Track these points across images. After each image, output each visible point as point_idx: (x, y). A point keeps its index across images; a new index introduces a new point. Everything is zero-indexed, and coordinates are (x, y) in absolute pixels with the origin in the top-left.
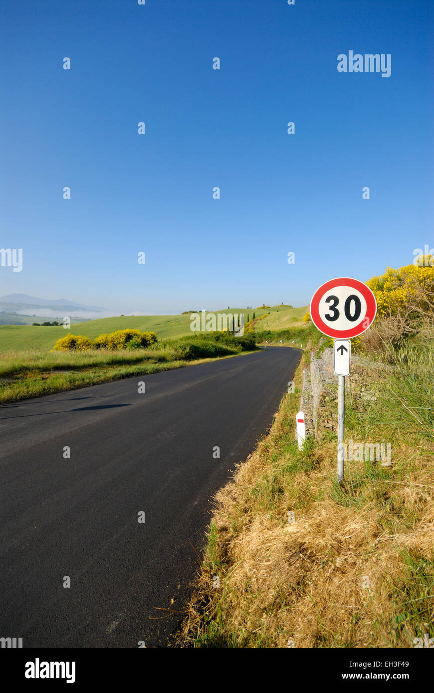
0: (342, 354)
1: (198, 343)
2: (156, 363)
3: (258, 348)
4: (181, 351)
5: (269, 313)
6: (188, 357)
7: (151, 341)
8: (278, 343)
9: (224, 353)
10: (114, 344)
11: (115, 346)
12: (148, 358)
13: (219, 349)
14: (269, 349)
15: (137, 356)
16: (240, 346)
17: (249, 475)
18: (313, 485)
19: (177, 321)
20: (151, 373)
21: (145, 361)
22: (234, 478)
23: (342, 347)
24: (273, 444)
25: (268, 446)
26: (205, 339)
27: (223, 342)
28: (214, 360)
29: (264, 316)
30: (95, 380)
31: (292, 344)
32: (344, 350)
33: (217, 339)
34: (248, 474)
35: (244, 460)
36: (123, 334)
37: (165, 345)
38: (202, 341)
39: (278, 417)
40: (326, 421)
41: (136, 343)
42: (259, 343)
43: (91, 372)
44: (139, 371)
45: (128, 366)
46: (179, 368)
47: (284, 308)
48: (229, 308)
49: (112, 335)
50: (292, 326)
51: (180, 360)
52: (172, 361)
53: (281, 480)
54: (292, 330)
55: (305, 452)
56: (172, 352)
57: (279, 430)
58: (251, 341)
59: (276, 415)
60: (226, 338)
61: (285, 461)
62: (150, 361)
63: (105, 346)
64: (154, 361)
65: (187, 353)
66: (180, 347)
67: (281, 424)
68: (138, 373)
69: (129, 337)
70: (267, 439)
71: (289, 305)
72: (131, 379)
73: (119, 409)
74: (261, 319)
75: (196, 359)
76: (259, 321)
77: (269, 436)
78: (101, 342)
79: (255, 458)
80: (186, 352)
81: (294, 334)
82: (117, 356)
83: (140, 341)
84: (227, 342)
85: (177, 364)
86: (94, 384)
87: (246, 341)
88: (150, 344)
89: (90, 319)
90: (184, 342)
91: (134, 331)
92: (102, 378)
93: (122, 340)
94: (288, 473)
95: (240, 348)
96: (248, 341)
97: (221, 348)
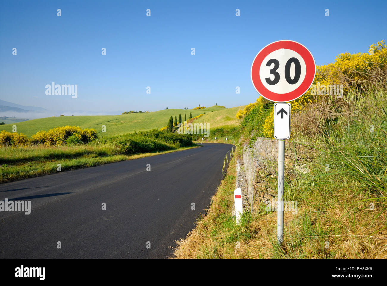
0: (282, 117)
1: (138, 139)
2: (96, 157)
3: (195, 145)
4: (121, 146)
5: (205, 113)
6: (129, 152)
7: (92, 138)
8: (213, 140)
9: (163, 148)
10: (53, 141)
11: (54, 143)
12: (88, 153)
13: (158, 145)
14: (204, 146)
15: (77, 150)
16: (178, 143)
17: (189, 250)
18: (252, 252)
19: (117, 121)
20: (91, 166)
21: (85, 155)
22: (175, 254)
23: (282, 111)
24: (211, 221)
25: (207, 224)
26: (145, 135)
27: (161, 139)
28: (153, 154)
29: (200, 116)
30: (32, 173)
31: (225, 140)
32: (284, 113)
33: (157, 136)
34: (189, 248)
35: (185, 237)
36: (62, 130)
37: (105, 141)
38: (142, 137)
39: (216, 199)
40: (262, 196)
41: (76, 139)
42: (195, 140)
43: (27, 165)
44: (79, 164)
45: (67, 159)
46: (120, 161)
47: (217, 108)
48: (167, 108)
49: (51, 132)
50: (226, 124)
51: (120, 154)
52: (113, 155)
53: (221, 251)
54: (225, 128)
55: (242, 225)
56: (113, 147)
57: (216, 210)
58: (188, 138)
59: (213, 198)
60: (165, 135)
61: (224, 234)
62: (91, 155)
63: (44, 143)
64: (94, 155)
65: (128, 148)
66: (121, 143)
67: (219, 205)
68: (77, 166)
69: (68, 134)
70: (205, 218)
71: (223, 106)
72: (70, 172)
73: (56, 198)
74: (197, 119)
75: (136, 154)
76: (195, 120)
77: (208, 215)
78: (39, 138)
79: (195, 234)
80: (126, 147)
81: (228, 132)
82: (55, 151)
83: (80, 137)
84: (166, 139)
85: (118, 158)
86: (30, 177)
87: (183, 138)
88: (90, 141)
89: (28, 120)
90: (125, 138)
91: (74, 128)
92: (39, 171)
93: (61, 137)
94: (228, 244)
95: (178, 145)
96: (185, 138)
97: (160, 144)
